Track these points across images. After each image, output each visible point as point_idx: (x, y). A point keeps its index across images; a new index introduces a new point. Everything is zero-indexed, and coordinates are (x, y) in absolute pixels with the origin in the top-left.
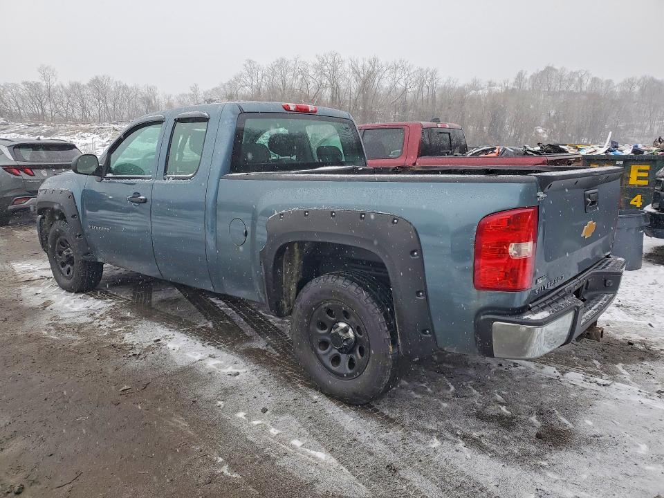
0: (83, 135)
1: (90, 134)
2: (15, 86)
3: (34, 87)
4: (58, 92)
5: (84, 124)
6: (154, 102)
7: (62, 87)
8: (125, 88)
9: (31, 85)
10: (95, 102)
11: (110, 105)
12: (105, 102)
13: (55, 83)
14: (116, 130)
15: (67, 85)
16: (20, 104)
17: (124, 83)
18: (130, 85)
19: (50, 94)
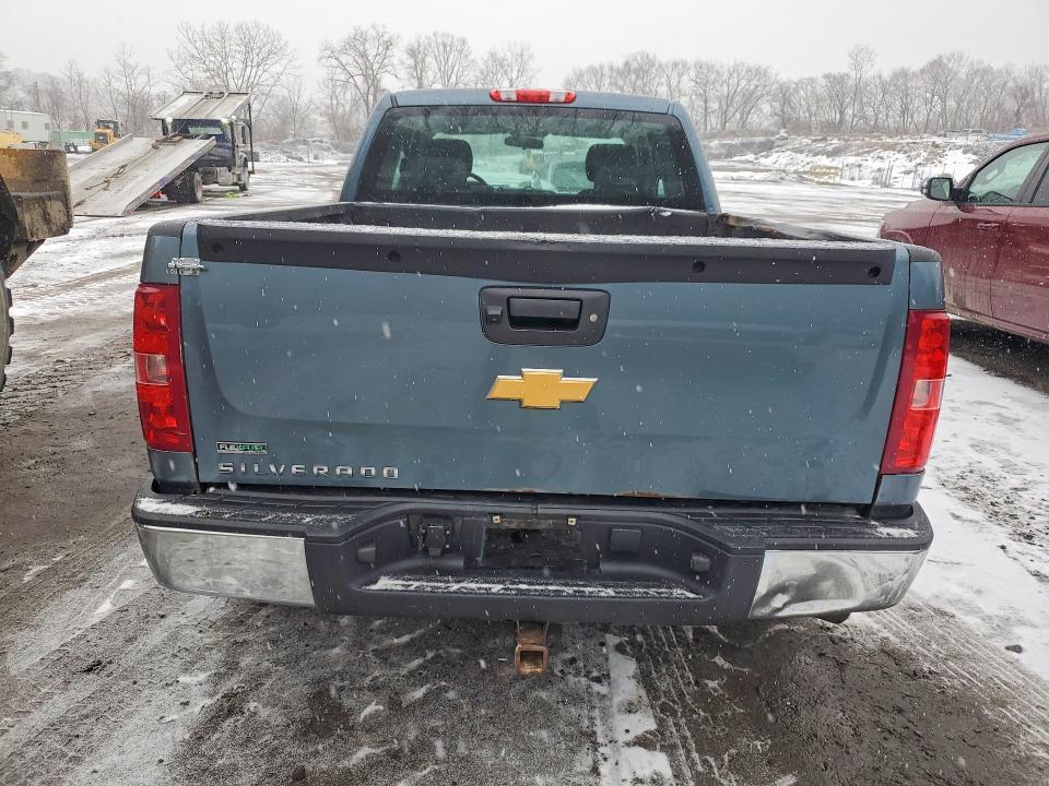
0: (881, 155)
1: (892, 152)
2: (812, 81)
3: (836, 81)
4: (872, 86)
5: (891, 137)
6: (1037, 94)
7: (880, 78)
8: (986, 71)
9: (835, 78)
10: (926, 100)
11: (951, 103)
12: (944, 100)
13: (869, 73)
14: (937, 146)
15: (887, 75)
16: (814, 109)
17: (986, 64)
18: (997, 65)
19: (858, 91)
